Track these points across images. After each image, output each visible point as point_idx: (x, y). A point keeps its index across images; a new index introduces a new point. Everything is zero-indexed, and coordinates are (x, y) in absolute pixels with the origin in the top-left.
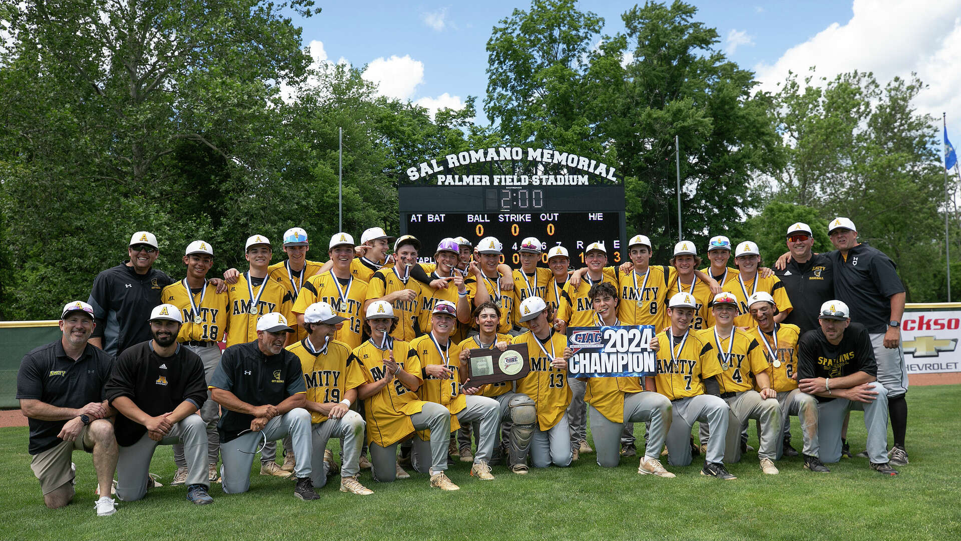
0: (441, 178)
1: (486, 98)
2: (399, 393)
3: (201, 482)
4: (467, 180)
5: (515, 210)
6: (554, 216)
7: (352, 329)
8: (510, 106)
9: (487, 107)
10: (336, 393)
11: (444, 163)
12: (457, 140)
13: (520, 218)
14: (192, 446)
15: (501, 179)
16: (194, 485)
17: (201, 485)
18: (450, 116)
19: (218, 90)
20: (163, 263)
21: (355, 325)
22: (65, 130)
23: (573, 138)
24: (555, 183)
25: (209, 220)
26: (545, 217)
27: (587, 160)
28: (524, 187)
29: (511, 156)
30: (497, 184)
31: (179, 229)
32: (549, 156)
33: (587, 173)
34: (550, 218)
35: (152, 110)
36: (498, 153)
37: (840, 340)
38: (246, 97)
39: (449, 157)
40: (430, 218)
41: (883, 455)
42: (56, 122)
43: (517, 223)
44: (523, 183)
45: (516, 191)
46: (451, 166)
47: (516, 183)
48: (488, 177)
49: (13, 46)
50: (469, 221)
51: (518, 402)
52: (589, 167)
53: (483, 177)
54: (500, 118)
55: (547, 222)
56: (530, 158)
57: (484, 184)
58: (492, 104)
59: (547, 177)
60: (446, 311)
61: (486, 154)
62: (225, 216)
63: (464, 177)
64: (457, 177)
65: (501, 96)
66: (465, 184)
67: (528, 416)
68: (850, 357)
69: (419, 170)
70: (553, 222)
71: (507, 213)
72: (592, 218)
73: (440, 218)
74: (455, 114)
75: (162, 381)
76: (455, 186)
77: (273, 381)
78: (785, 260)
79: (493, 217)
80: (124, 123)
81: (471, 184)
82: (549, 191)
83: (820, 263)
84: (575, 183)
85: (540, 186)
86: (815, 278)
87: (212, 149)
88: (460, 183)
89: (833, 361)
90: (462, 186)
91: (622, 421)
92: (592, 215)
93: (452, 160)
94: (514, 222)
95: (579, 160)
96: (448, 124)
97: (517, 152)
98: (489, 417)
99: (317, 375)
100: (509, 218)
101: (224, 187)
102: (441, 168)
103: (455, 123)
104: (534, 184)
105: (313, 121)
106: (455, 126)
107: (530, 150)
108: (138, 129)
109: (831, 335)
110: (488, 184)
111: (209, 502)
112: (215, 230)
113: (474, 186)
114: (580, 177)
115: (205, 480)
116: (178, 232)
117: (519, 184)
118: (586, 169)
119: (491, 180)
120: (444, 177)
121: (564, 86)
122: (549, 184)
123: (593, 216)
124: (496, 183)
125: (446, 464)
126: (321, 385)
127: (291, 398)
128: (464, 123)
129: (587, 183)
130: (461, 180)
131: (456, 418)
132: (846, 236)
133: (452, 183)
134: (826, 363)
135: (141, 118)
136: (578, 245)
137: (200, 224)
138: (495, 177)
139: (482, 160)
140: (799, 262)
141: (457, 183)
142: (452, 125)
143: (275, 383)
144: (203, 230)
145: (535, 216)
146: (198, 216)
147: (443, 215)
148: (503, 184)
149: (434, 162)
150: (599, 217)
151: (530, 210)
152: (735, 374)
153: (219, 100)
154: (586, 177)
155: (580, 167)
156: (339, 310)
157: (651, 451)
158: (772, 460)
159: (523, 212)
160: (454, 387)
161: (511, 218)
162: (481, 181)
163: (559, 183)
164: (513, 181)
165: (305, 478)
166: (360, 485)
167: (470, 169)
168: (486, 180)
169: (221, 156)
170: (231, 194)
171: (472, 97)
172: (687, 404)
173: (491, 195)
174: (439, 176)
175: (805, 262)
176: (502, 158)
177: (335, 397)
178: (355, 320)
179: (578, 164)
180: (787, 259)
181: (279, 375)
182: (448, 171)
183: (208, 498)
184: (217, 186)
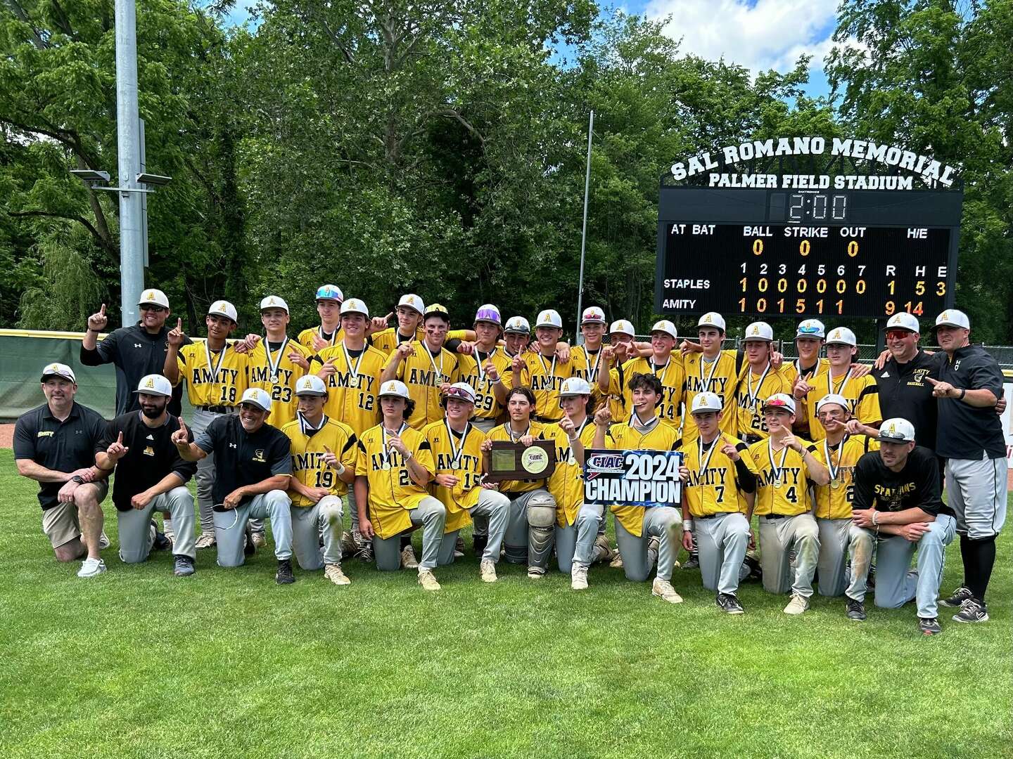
0: (714, 178)
1: (829, 56)
2: (402, 484)
3: (184, 553)
4: (748, 181)
5: (807, 222)
6: (859, 231)
7: (361, 406)
8: (861, 66)
9: (829, 67)
10: (328, 477)
11: (719, 157)
12: (775, 117)
13: (812, 232)
14: (177, 518)
15: (792, 180)
16: (178, 555)
17: (184, 556)
18: (776, 81)
19: (472, 57)
20: (403, 268)
21: (365, 401)
22: (304, 108)
23: (940, 114)
24: (865, 187)
25: (460, 218)
26: (846, 232)
27: (914, 156)
28: (822, 191)
29: (810, 148)
30: (787, 187)
31: (425, 228)
32: (861, 149)
33: (911, 173)
34: (854, 233)
35: (401, 81)
36: (792, 145)
37: (901, 467)
38: (505, 66)
39: (726, 150)
40: (696, 229)
41: (928, 609)
42: (295, 98)
43: (808, 239)
44: (822, 186)
45: (811, 197)
46: (728, 161)
47: (812, 186)
48: (775, 177)
49: (257, 7)
50: (745, 234)
51: (536, 502)
52: (915, 165)
53: (769, 176)
54: (846, 83)
55: (849, 239)
56: (835, 152)
57: (769, 186)
58: (836, 63)
59: (855, 177)
60: (457, 394)
61: (775, 146)
62: (478, 213)
63: (744, 176)
64: (734, 176)
65: (851, 52)
66: (744, 185)
67: (543, 519)
68: (910, 488)
69: (687, 167)
70: (858, 239)
71: (796, 225)
72: (912, 235)
73: (709, 229)
74: (781, 80)
75: (149, 452)
76: (731, 188)
77: (254, 459)
78: (884, 358)
79: (777, 230)
80: (369, 98)
81: (753, 186)
82: (857, 197)
83: (926, 364)
84: (893, 187)
85: (845, 191)
86: (913, 384)
87: (467, 130)
88: (738, 185)
89: (891, 491)
90: (741, 188)
91: (640, 535)
92: (912, 230)
93: (730, 155)
94: (804, 238)
95: (902, 156)
96: (771, 94)
97: (818, 143)
98: (496, 515)
99: (309, 457)
100: (799, 231)
101: (479, 178)
102: (716, 164)
103: (780, 92)
104: (837, 186)
105: (590, 93)
106: (779, 96)
107: (836, 141)
108: (384, 104)
109: (888, 461)
110: (775, 186)
111: (189, 574)
112: (465, 231)
113: (755, 188)
114: (901, 178)
115: (188, 552)
116: (423, 232)
117: (816, 186)
118: (910, 167)
119: (780, 181)
120: (717, 175)
121: (940, 39)
122: (857, 187)
123: (914, 233)
124: (785, 186)
125: (434, 562)
126: (312, 467)
127: (270, 479)
128: (792, 91)
129: (909, 188)
130: (739, 180)
131: (468, 513)
132: (952, 334)
133: (728, 185)
134: (884, 493)
135: (388, 91)
136: (888, 271)
137: (448, 223)
138: (785, 177)
139: (770, 154)
140: (899, 362)
141: (734, 185)
142: (778, 94)
143: (257, 461)
144: (451, 231)
145: (834, 231)
146: (447, 213)
147: (712, 227)
148: (795, 186)
149: (707, 156)
150: (921, 233)
151: (827, 222)
152: (789, 493)
153: (474, 69)
154: (910, 178)
155: (903, 165)
156: (347, 386)
157: (661, 572)
158: (805, 598)
159: (818, 225)
160: (468, 479)
161: (801, 233)
162: (766, 182)
163: (871, 187)
164: (808, 182)
165: (284, 561)
166: (341, 574)
167: (752, 166)
168: (772, 181)
169: (478, 139)
170: (484, 188)
171: (806, 56)
172: (718, 522)
173: (776, 203)
174: (712, 175)
175: (906, 362)
176: (797, 152)
177: (326, 479)
178: (365, 396)
179: (900, 161)
180: (887, 356)
181: (261, 454)
182: (724, 168)
183: (191, 569)
184: (470, 177)
